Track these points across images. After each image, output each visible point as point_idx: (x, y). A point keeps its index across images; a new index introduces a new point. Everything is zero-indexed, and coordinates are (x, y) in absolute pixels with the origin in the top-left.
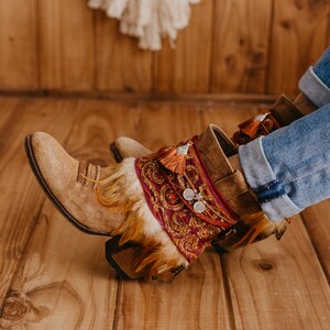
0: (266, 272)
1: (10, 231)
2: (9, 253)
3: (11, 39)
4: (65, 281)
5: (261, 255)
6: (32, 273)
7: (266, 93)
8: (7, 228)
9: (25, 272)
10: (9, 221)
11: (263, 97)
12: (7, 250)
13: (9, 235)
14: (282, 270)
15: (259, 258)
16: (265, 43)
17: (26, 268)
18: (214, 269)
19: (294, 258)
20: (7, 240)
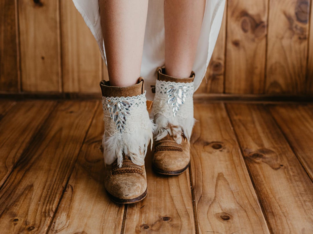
0: (225, 222)
1: (46, 197)
2: (45, 212)
3: (43, 58)
4: (83, 232)
5: (222, 210)
6: (60, 227)
7: (224, 92)
8: (44, 195)
9: (56, 225)
10: (45, 191)
11: (223, 95)
12: (43, 210)
13: (45, 200)
14: (236, 219)
15: (221, 211)
16: (223, 57)
17: (57, 223)
18: (189, 219)
19: (245, 211)
20: (44, 203)
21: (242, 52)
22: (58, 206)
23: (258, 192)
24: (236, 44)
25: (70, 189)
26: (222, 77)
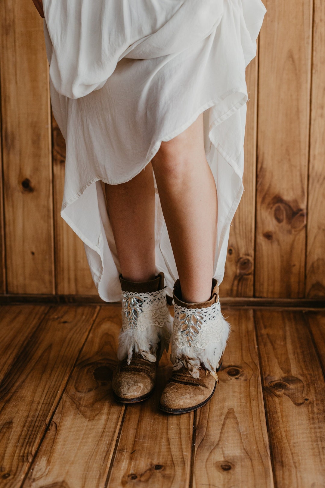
0: (225, 473)
1: (26, 437)
2: (23, 456)
3: (33, 253)
4: (63, 482)
5: (224, 457)
6: (39, 474)
8: (23, 434)
9: (34, 473)
10: (25, 429)
11: (252, 299)
12: (21, 454)
13: (24, 440)
14: (238, 470)
15: (222, 459)
16: (252, 252)
17: (35, 470)
18: (184, 469)
19: (251, 460)
20: (23, 445)
21: (275, 246)
22: (38, 448)
23: (271, 435)
24: (268, 236)
25: (54, 427)
26: (251, 277)
